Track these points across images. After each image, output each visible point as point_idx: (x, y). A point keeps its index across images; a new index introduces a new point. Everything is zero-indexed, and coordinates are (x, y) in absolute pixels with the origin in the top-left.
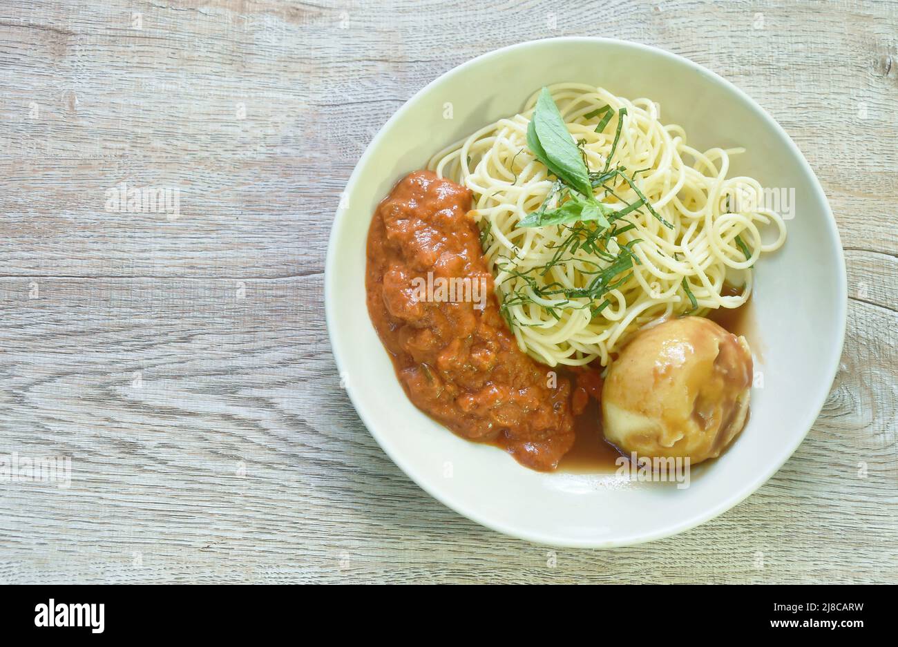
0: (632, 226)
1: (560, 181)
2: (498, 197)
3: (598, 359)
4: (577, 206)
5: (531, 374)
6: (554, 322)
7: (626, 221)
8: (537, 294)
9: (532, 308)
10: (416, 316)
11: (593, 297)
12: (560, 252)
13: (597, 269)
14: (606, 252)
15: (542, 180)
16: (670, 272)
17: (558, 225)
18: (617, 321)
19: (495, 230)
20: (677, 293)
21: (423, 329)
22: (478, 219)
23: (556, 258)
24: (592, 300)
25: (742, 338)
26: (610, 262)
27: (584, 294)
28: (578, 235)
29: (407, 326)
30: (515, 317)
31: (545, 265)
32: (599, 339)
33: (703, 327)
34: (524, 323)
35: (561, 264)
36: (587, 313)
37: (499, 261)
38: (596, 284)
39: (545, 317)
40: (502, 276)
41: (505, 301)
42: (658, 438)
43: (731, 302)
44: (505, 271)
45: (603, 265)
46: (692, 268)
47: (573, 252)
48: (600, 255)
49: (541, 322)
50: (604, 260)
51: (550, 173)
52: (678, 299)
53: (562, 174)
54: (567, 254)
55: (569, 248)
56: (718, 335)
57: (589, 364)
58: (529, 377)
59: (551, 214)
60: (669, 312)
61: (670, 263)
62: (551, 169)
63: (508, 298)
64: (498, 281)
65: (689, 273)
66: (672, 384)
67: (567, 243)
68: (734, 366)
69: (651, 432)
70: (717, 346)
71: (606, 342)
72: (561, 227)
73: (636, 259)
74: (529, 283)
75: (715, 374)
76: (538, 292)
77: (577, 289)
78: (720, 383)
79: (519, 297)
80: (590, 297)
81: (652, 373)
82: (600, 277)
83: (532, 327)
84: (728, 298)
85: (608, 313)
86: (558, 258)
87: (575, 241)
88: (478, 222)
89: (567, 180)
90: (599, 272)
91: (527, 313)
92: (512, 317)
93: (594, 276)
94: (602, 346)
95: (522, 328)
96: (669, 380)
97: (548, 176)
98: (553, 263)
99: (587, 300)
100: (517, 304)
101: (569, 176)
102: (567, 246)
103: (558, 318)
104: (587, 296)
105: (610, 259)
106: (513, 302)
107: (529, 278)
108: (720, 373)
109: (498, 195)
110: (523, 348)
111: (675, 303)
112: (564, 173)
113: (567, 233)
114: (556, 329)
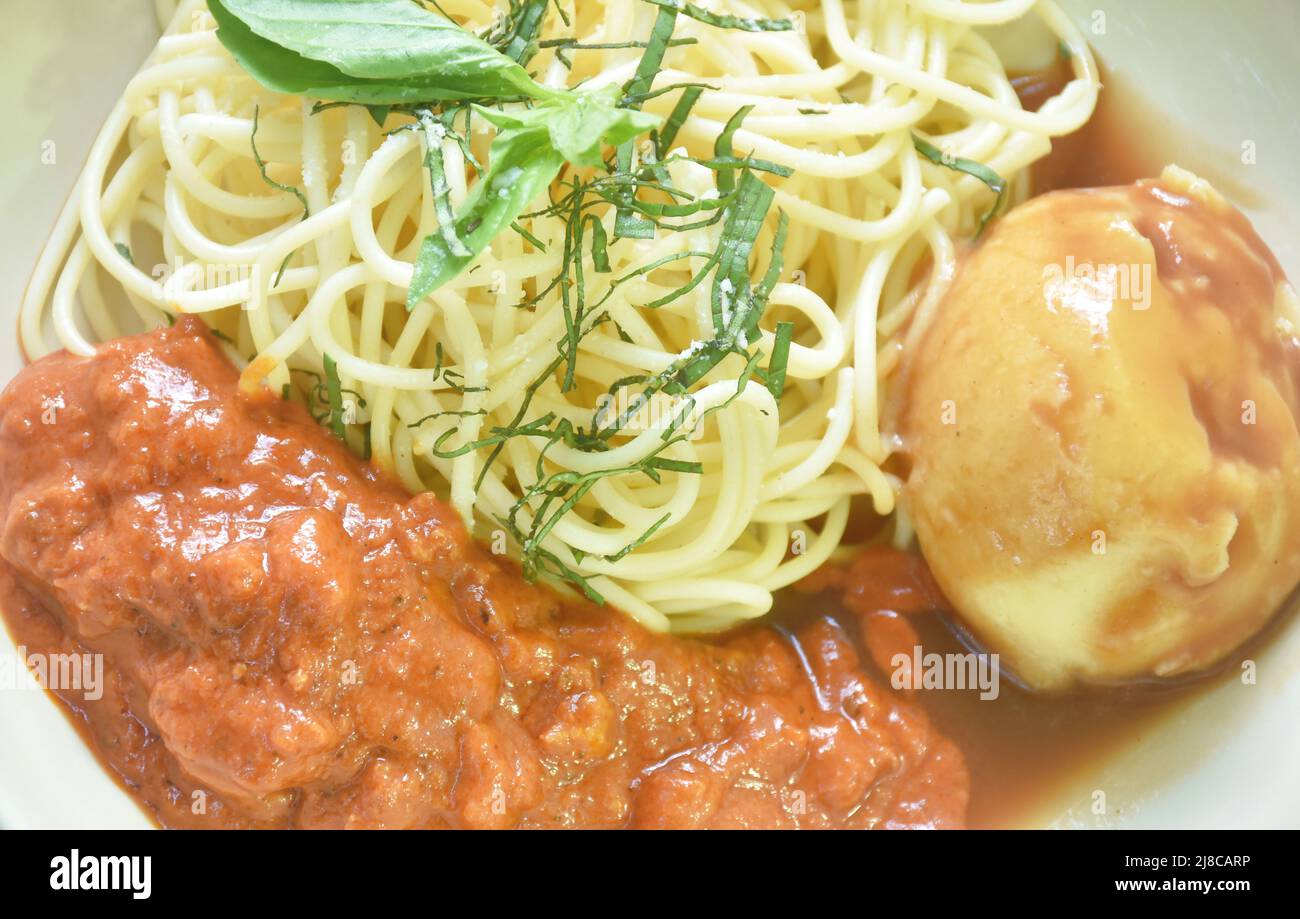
0: (692, 94)
1: (427, 112)
2: (295, 278)
3: (861, 505)
4: (526, 136)
5: (723, 674)
6: (689, 486)
7: (672, 87)
8: (588, 449)
9: (604, 495)
10: (324, 748)
11: (743, 343)
12: (573, 293)
13: (697, 265)
14: (683, 202)
15: (373, 146)
16: (866, 143)
17: (514, 226)
18: (841, 366)
19: (354, 369)
20: (927, 185)
21: (365, 772)
22: (278, 379)
23: (574, 318)
24: (745, 354)
25: (1173, 172)
26: (712, 222)
27: (714, 352)
28: (583, 214)
29: (313, 797)
30: (578, 553)
31: (558, 354)
32: (829, 449)
33: (1059, 215)
34: (613, 551)
35: (598, 322)
36: (759, 395)
37: (425, 442)
38: (726, 304)
39: (655, 493)
40: (463, 474)
41: (518, 535)
42: (1176, 575)
43: (1068, 111)
44: (465, 450)
45: (705, 241)
46: (914, 94)
47: (603, 266)
48: (677, 221)
49: (659, 514)
50: (696, 226)
51: (378, 113)
52: (939, 197)
53: (414, 91)
54: (594, 285)
55: (587, 261)
56: (1113, 207)
57: (847, 539)
58: (728, 686)
59: (476, 208)
60: (943, 248)
61: (851, 119)
62: (374, 101)
63: (524, 521)
64: (463, 496)
65: (913, 112)
66: (1109, 408)
67: (570, 253)
68: (1210, 253)
69: (1148, 572)
70: (1134, 234)
71: (852, 441)
72: (521, 224)
73: (770, 169)
74: (548, 434)
75: (1185, 306)
76: (590, 441)
77: (686, 354)
78: (1215, 320)
79: (550, 495)
80: (734, 348)
81: (1037, 421)
82: (719, 278)
83: (642, 546)
84: (1052, 105)
85: (802, 361)
86: (580, 310)
87: (588, 234)
88: (286, 388)
89: (441, 94)
90: (708, 268)
91: (600, 519)
92: (568, 559)
93: (704, 288)
94: (852, 460)
95: (619, 569)
96: (1094, 405)
97: (381, 124)
98: (574, 334)
99: (735, 362)
100: (560, 512)
101: (439, 81)
102: (578, 261)
103: (694, 468)
104: (727, 352)
105: (710, 214)
106: (546, 519)
107: (539, 422)
108: (1196, 296)
109: (286, 272)
110: (656, 622)
111: (940, 216)
112: (419, 81)
113: (552, 230)
114: (705, 506)
